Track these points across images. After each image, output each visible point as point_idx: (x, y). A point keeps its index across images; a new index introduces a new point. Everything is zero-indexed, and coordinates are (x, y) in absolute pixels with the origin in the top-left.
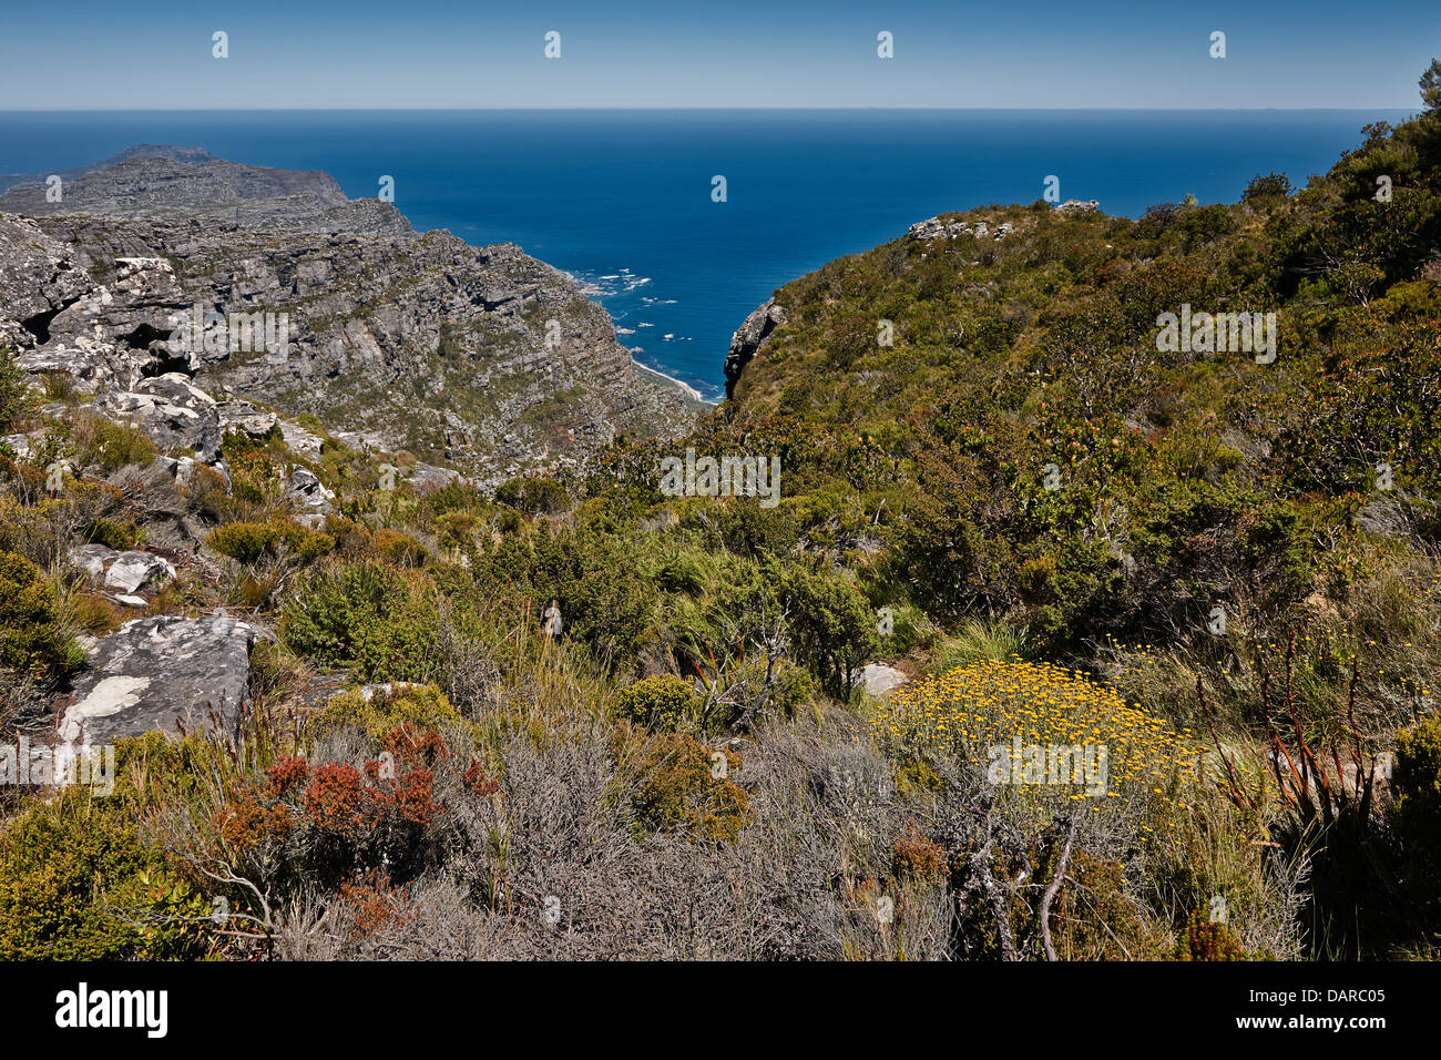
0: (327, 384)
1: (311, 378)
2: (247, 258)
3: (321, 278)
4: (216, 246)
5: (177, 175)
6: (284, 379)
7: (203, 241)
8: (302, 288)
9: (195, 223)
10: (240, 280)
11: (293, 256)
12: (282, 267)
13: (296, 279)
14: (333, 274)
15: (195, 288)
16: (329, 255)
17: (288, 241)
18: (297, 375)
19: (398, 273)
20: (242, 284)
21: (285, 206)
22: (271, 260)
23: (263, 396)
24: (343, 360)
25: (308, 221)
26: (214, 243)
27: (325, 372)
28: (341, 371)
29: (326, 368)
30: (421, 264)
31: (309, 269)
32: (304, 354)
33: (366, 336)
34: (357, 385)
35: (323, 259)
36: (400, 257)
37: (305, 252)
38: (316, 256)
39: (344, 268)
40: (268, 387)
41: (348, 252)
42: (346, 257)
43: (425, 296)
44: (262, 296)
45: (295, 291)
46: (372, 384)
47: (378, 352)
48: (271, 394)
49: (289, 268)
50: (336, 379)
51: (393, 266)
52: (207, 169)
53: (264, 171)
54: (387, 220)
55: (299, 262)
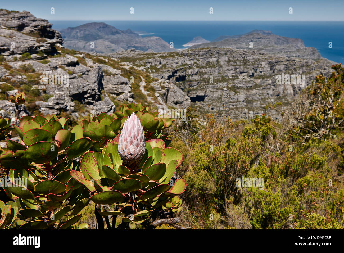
0: (275, 98)
1: (271, 95)
2: (264, 62)
3: (282, 69)
4: (256, 58)
5: (261, 38)
6: (264, 94)
7: (254, 57)
8: (276, 71)
9: (254, 52)
10: (260, 67)
11: (276, 62)
12: (272, 65)
13: (274, 69)
14: (285, 69)
15: (249, 68)
16: (286, 63)
17: (275, 59)
18: (268, 94)
19: (306, 70)
20: (260, 69)
21: (285, 48)
22: (270, 63)
23: (258, 98)
24: (282, 92)
25: (291, 52)
26: (256, 57)
27: (276, 94)
28: (280, 95)
29: (276, 93)
30: (314, 68)
31: (279, 67)
32: (271, 89)
33: (290, 87)
34: (284, 100)
35: (284, 64)
36: (308, 66)
37: (279, 62)
38: (282, 63)
39: (289, 67)
40: (259, 96)
41: (291, 63)
42: (291, 64)
43: (312, 78)
44: (265, 72)
45: (274, 72)
46: (288, 100)
47: (292, 91)
48: (260, 98)
49: (273, 66)
50: (278, 97)
51: (304, 68)
52: (269, 37)
53: (284, 38)
54: (313, 54)
55: (277, 64)
